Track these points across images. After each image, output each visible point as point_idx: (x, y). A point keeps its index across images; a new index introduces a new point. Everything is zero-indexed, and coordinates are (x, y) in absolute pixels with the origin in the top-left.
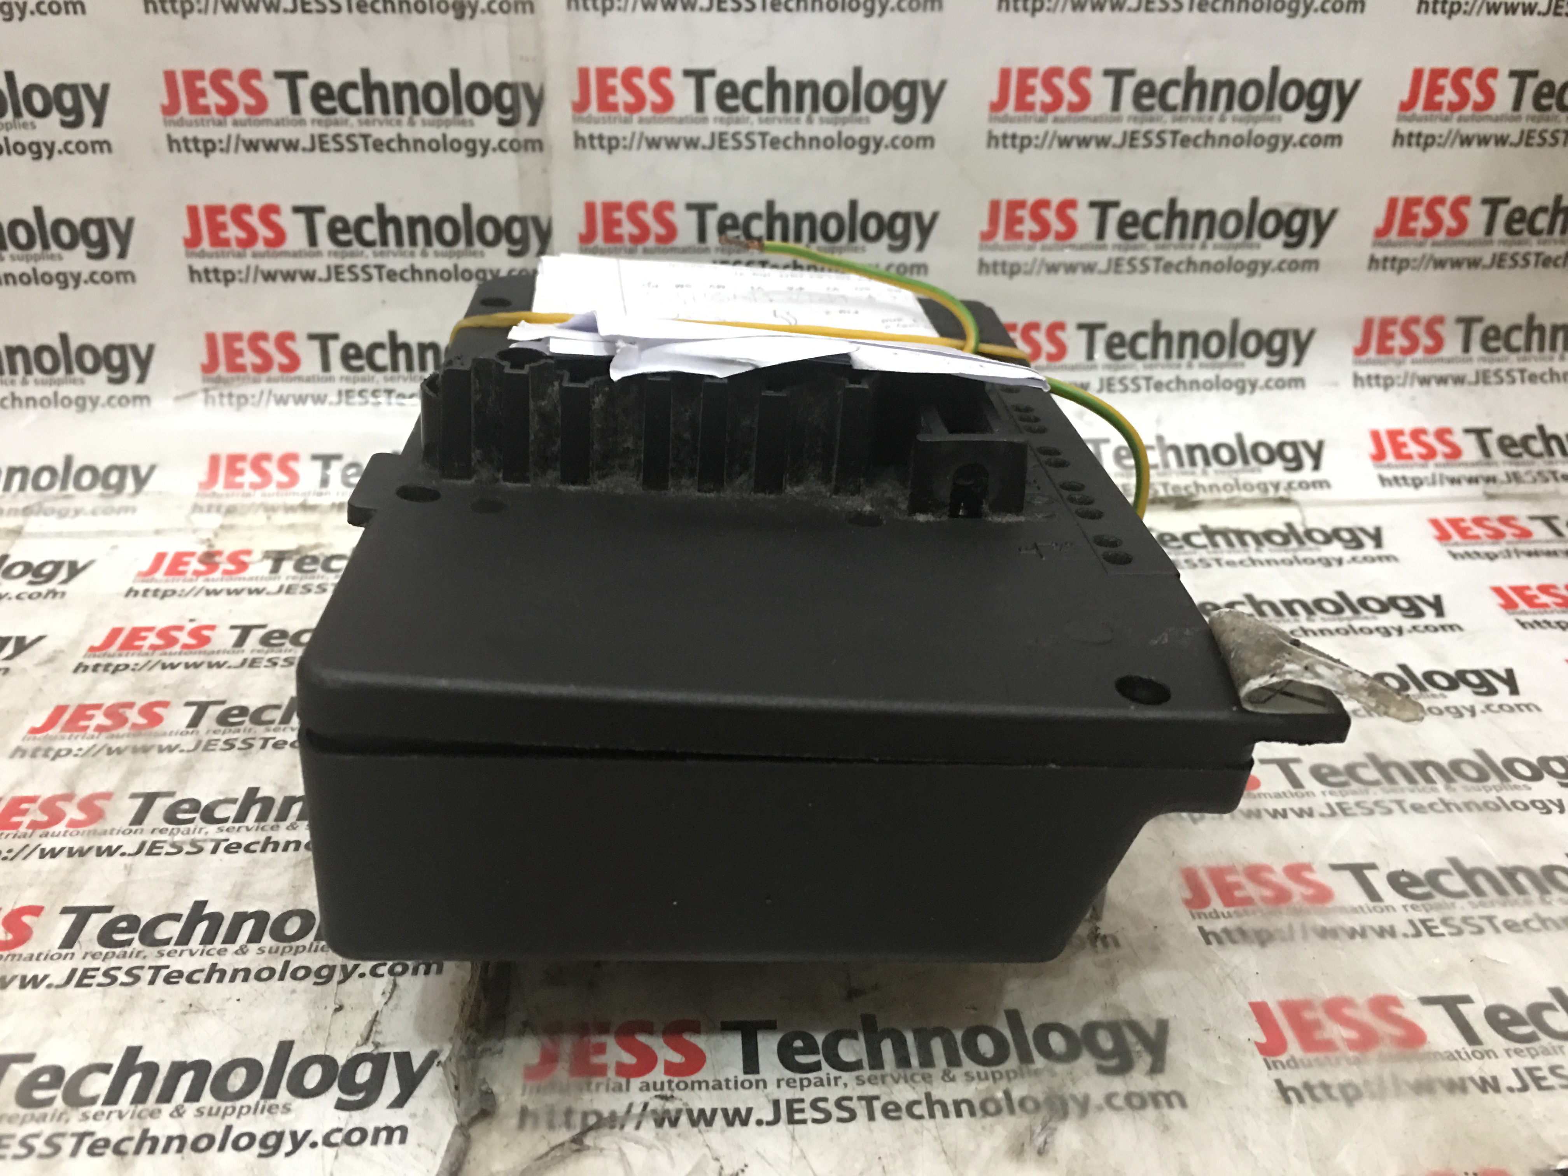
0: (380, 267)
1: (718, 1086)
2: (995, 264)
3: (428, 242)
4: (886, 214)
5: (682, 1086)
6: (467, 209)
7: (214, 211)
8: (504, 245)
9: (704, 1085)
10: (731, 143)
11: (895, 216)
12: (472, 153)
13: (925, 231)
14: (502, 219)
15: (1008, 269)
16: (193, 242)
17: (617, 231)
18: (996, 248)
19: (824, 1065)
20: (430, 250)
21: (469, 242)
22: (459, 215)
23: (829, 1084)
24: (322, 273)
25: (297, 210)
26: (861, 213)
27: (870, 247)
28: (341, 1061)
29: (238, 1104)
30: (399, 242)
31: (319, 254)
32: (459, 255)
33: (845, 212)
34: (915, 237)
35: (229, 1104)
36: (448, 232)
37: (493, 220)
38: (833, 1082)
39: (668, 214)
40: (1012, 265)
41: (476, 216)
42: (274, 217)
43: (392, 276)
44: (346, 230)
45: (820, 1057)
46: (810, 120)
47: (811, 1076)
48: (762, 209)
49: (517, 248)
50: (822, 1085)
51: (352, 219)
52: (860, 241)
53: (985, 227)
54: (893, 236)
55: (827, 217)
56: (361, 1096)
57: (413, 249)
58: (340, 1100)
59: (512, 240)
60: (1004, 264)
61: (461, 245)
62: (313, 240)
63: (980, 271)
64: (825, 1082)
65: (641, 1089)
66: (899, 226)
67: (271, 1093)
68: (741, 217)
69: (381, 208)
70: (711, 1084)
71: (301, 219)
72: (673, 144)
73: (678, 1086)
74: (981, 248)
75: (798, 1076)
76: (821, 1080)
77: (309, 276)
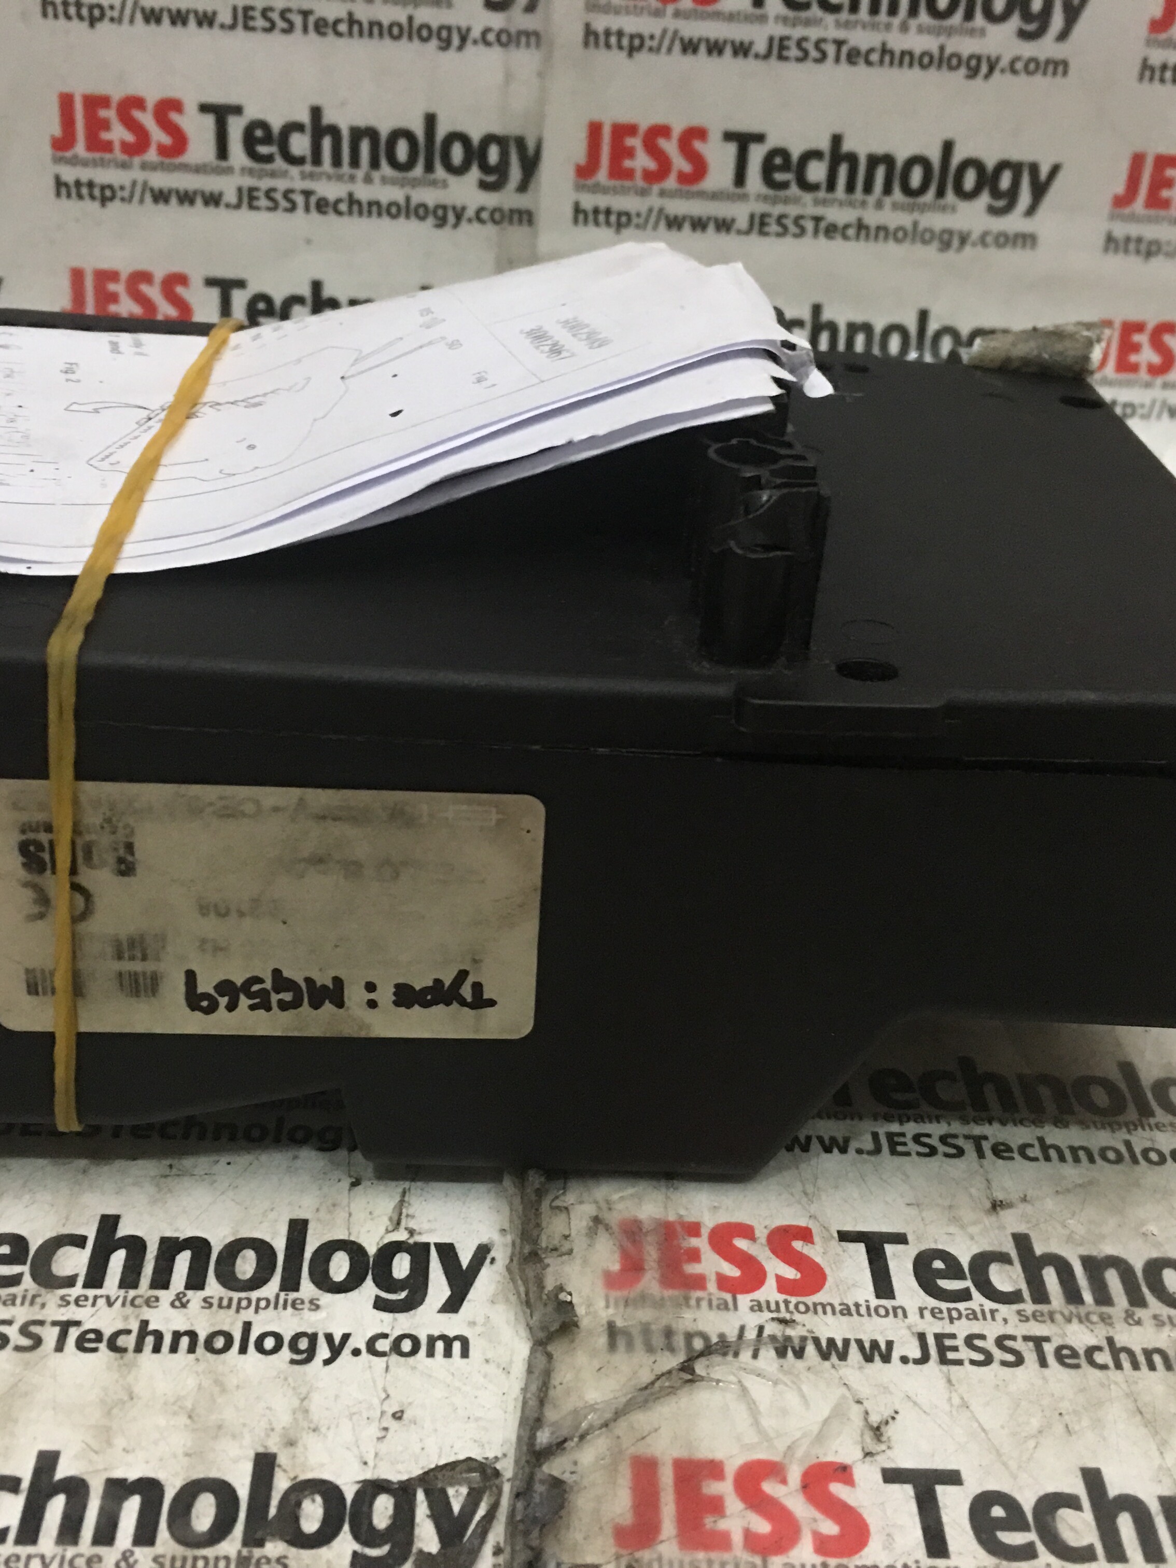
0: (307, 194)
1: (846, 1311)
2: (1128, 239)
3: (375, 164)
4: (990, 163)
5: (802, 1308)
6: (430, 121)
7: (95, 103)
8: (475, 173)
9: (829, 1309)
10: (794, 52)
11: (1003, 165)
12: (446, 45)
13: (1040, 190)
14: (476, 137)
15: (1143, 247)
16: (62, 144)
17: (628, 163)
18: (1133, 218)
19: (975, 1293)
20: (376, 175)
21: (429, 168)
22: (419, 130)
23: (985, 1318)
24: (230, 196)
25: (205, 108)
26: (957, 158)
27: (964, 206)
28: (372, 1250)
29: (254, 1295)
30: (337, 161)
31: (229, 171)
32: (415, 183)
33: (935, 156)
34: (1025, 197)
35: (243, 1295)
36: (402, 150)
37: (464, 139)
38: (988, 1316)
39: (698, 145)
40: (1151, 243)
41: (441, 131)
42: (174, 117)
43: (322, 206)
44: (268, 139)
45: (968, 1283)
46: (904, 28)
47: (961, 1306)
48: (824, 145)
49: (491, 179)
50: (976, 1318)
51: (276, 124)
52: (950, 197)
53: (1120, 188)
54: (996, 193)
55: (912, 162)
56: (403, 1295)
57: (354, 171)
58: (378, 1298)
59: (485, 168)
60: (1139, 240)
61: (418, 170)
62: (222, 151)
63: (1106, 249)
64: (980, 1315)
65: (752, 1309)
66: (1005, 181)
67: (291, 1283)
68: (796, 154)
69: (316, 112)
70: (838, 1308)
71: (209, 121)
72: (715, 48)
73: (796, 1307)
74: (1112, 217)
75: (944, 1306)
76: (974, 1312)
77: (213, 200)
